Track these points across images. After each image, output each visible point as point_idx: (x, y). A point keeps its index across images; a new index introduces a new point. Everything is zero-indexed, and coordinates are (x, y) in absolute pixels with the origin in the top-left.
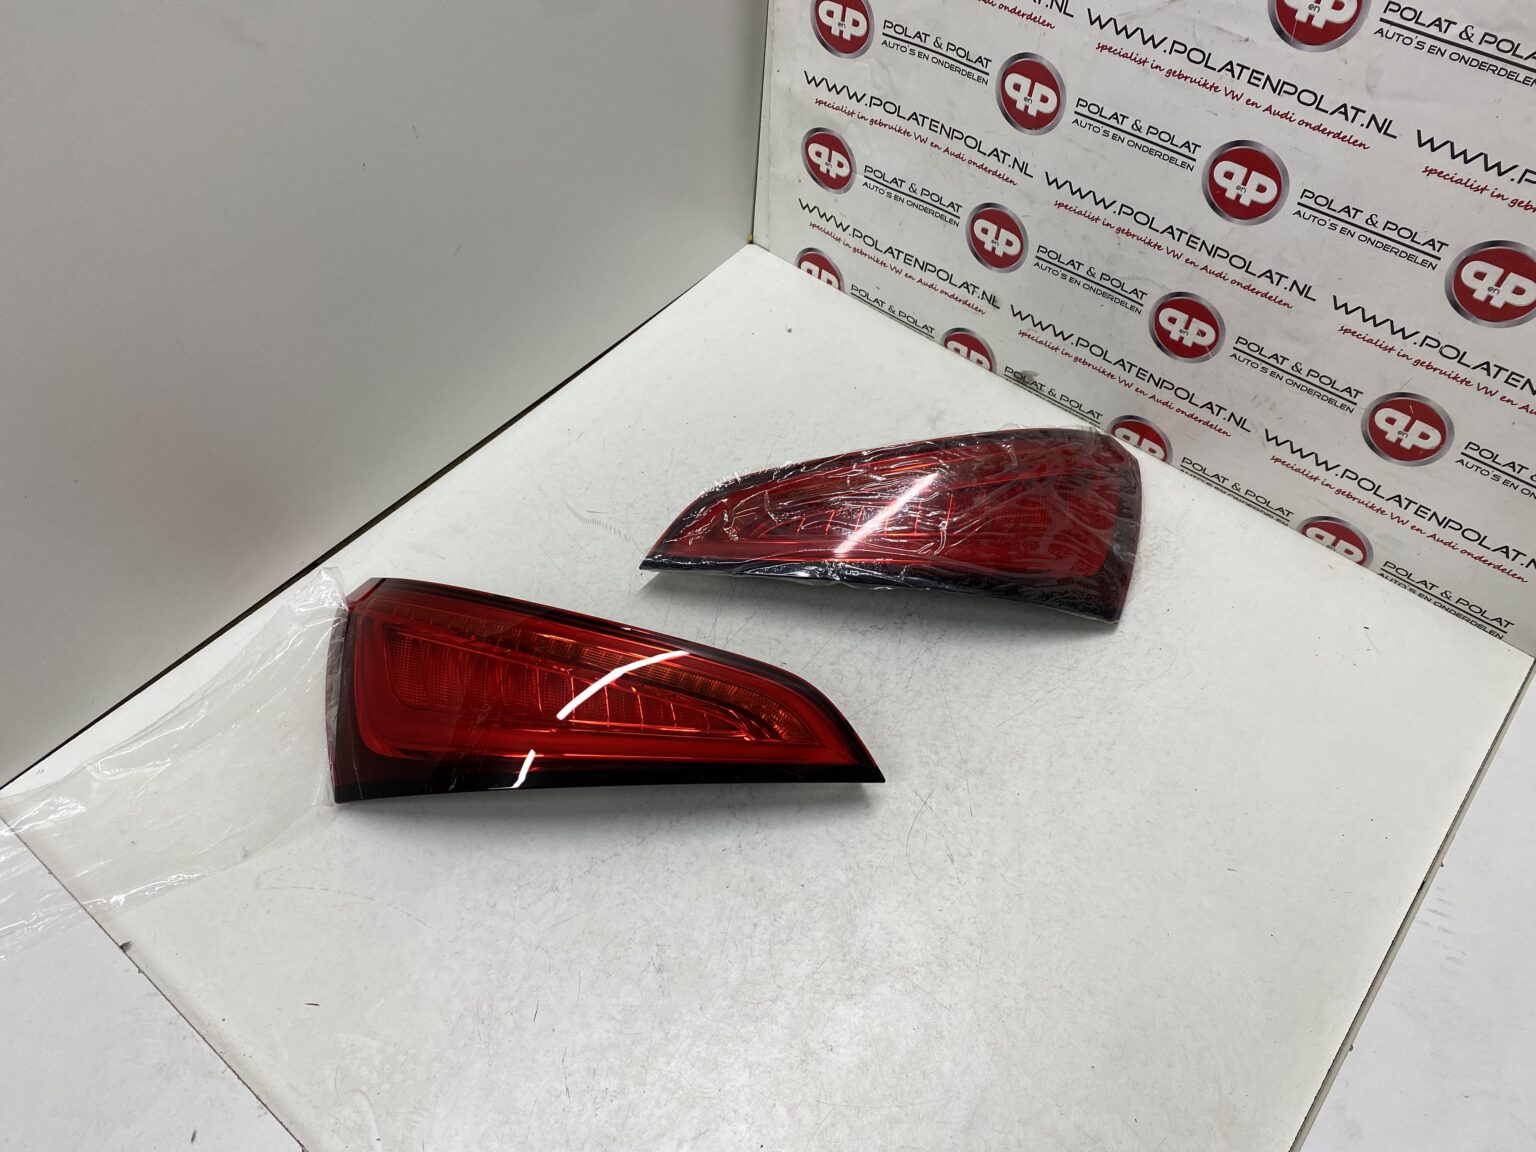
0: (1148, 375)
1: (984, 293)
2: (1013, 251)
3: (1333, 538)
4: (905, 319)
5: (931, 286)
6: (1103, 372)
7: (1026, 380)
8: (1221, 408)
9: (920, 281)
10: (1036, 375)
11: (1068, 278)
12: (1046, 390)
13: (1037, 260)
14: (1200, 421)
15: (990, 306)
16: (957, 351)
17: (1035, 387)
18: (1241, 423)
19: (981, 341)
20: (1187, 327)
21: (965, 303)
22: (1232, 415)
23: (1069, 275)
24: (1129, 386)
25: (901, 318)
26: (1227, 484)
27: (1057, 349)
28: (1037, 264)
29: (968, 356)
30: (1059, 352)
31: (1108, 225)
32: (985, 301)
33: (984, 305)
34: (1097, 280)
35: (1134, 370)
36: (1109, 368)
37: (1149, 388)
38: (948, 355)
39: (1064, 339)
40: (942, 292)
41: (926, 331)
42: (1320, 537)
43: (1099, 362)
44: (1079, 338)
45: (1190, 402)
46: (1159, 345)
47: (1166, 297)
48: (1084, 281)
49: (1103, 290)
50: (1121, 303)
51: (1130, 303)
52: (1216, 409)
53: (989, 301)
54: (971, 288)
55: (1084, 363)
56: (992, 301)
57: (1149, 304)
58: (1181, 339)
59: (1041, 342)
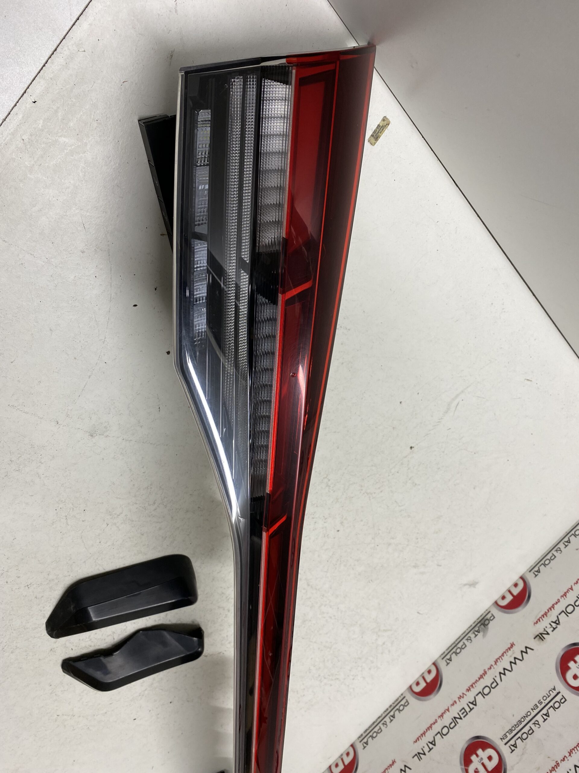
0: (462, 716)
1: (548, 634)
2: (569, 676)
3: (346, 763)
4: (548, 557)
5: (565, 595)
6: (472, 686)
7: (482, 626)
8: (430, 749)
9: (571, 589)
10: (484, 636)
11: (538, 705)
12: (472, 635)
13: (557, 691)
14: (427, 730)
15: (537, 633)
16: (516, 585)
17: (477, 629)
18: (419, 755)
19: (516, 610)
20: (483, 765)
21: (546, 614)
22: (424, 754)
23: (540, 707)
24: (460, 697)
25: (550, 555)
26: (387, 719)
27: (496, 663)
28: (554, 689)
29: (510, 592)
30: (493, 663)
31: (564, 759)
32: (542, 631)
33: (540, 628)
34: (530, 724)
35: (468, 709)
36: (474, 691)
37: (455, 711)
38: (515, 578)
39: (500, 673)
40: (559, 601)
41: (535, 570)
42: (348, 754)
43: (479, 687)
44: (497, 684)
45: (439, 732)
46: (478, 737)
47: (505, 765)
48: (533, 714)
49: (523, 724)
50: (511, 731)
51: (509, 737)
52: (431, 746)
53: (541, 634)
54: (554, 625)
55: (481, 677)
56: (540, 637)
57: (505, 750)
58: (477, 756)
59: (503, 655)
